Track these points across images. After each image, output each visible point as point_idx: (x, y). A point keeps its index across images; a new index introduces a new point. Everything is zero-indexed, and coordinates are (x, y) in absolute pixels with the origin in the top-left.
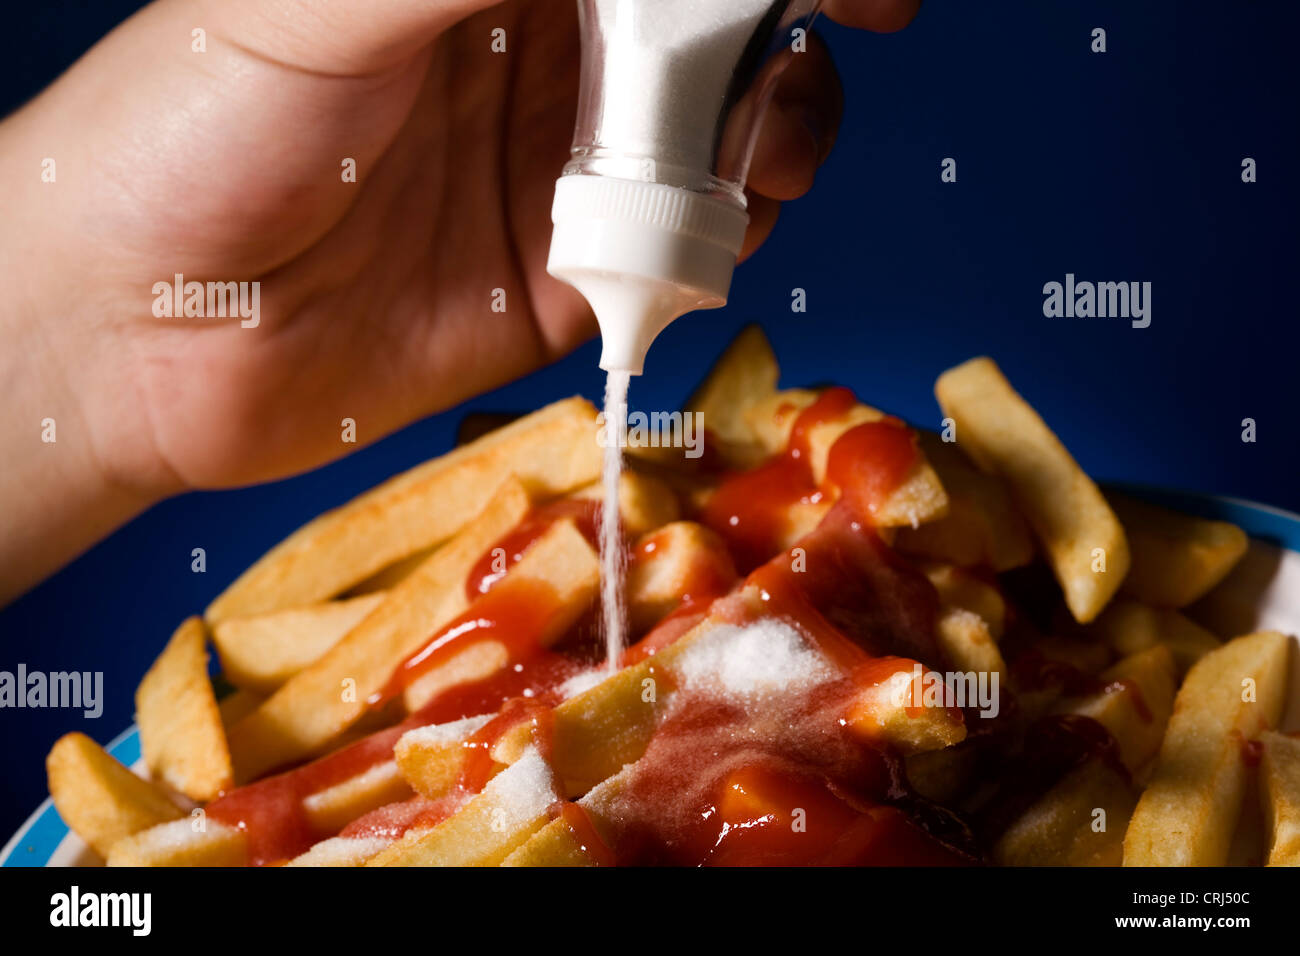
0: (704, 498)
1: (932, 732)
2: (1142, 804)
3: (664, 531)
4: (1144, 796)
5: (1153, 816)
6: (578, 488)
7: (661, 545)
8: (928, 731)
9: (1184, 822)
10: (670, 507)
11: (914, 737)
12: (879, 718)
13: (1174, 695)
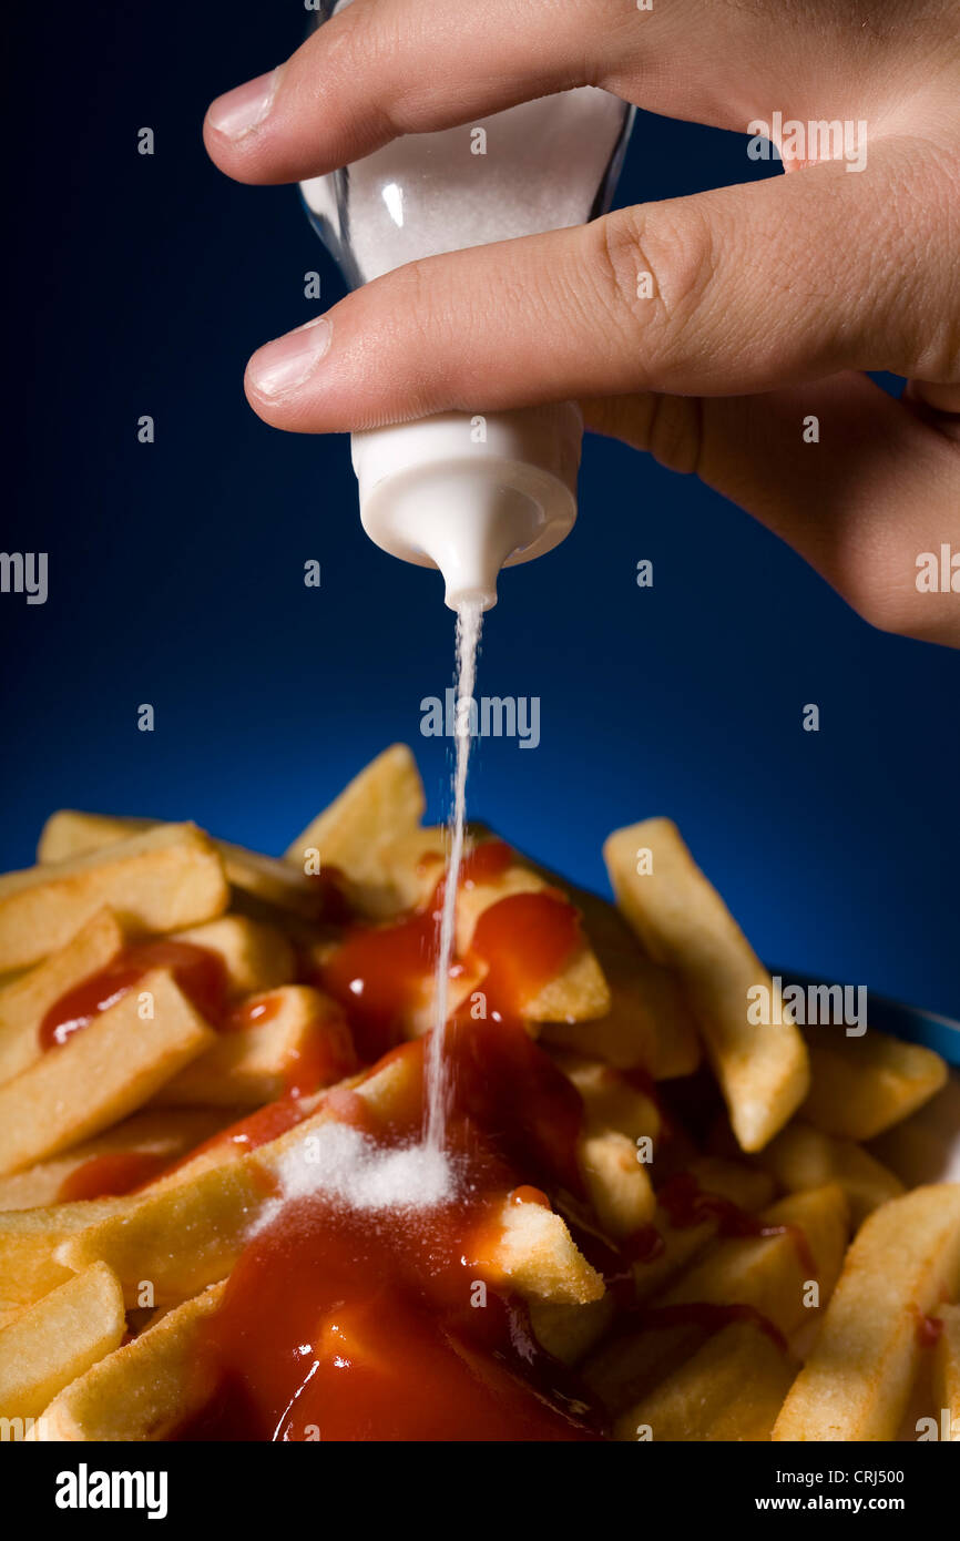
0: (326, 956)
1: (565, 1288)
2: (797, 1386)
3: (274, 994)
4: (801, 1376)
5: (809, 1403)
6: (179, 929)
7: (272, 1010)
8: (561, 1285)
9: (844, 1415)
10: (286, 964)
11: (543, 1289)
12: (506, 1265)
13: (845, 1252)
